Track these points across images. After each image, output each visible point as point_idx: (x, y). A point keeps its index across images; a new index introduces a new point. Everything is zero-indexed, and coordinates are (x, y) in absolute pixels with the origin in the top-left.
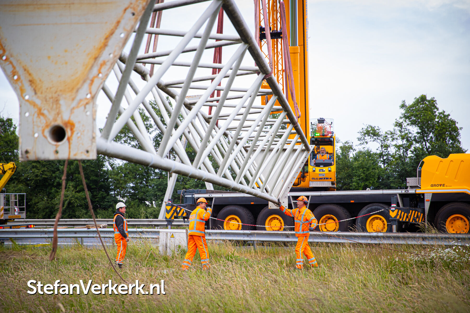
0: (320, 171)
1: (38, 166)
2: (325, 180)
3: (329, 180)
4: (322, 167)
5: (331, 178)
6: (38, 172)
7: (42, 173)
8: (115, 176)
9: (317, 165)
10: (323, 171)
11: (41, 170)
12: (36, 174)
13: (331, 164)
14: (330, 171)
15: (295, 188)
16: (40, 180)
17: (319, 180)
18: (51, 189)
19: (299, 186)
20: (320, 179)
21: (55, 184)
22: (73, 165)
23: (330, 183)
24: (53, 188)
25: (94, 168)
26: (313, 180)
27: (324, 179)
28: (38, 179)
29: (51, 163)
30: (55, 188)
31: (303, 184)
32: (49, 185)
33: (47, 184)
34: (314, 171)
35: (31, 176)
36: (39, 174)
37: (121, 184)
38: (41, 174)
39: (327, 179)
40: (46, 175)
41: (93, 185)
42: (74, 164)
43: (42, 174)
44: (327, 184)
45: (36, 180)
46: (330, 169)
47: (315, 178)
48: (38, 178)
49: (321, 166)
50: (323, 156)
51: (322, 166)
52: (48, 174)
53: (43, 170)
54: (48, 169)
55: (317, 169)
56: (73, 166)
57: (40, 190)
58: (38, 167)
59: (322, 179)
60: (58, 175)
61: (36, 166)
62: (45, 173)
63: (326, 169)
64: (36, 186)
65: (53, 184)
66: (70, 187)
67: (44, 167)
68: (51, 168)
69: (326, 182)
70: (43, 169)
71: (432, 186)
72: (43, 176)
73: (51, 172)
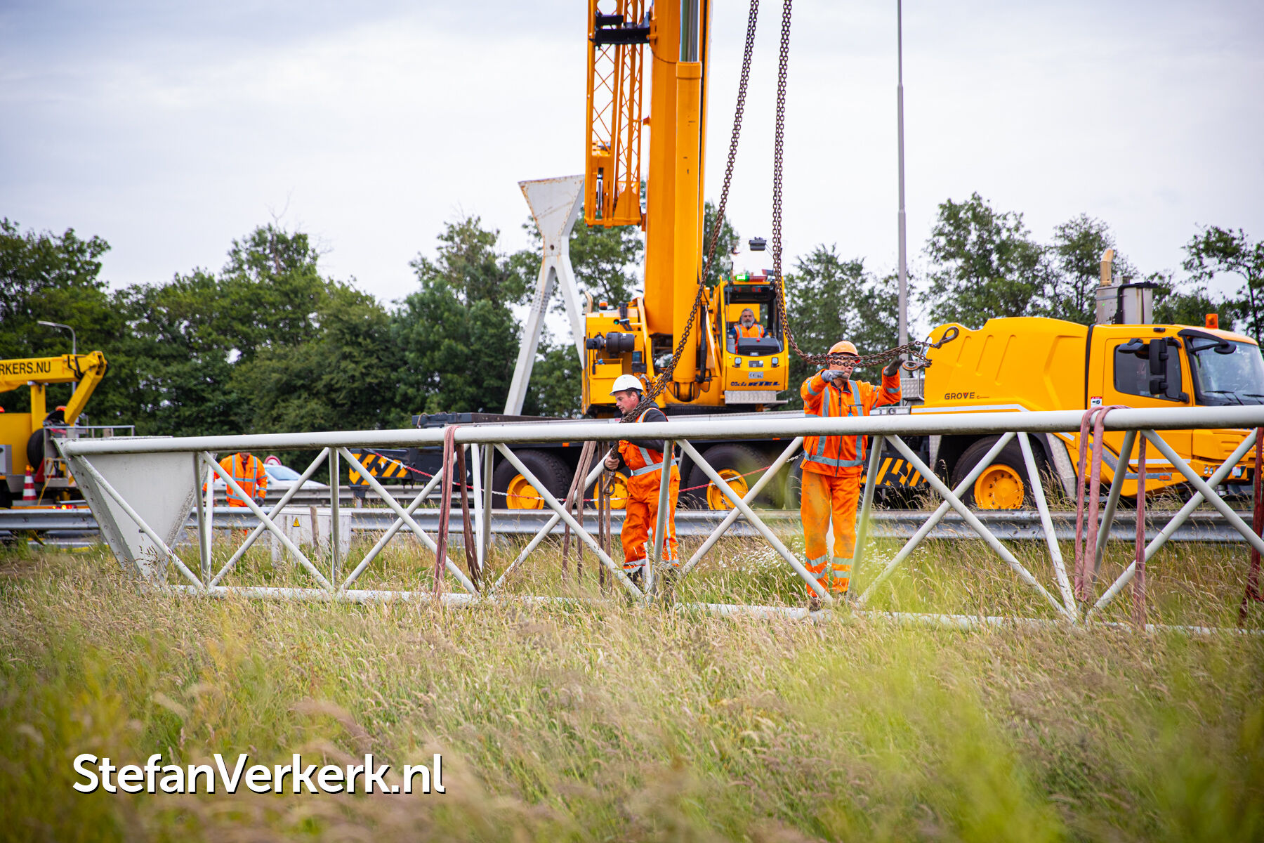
0: (751, 366)
1: (356, 354)
2: (763, 386)
3: (772, 387)
4: (754, 357)
5: (776, 383)
6: (355, 370)
7: (364, 371)
8: (544, 377)
9: (743, 350)
10: (759, 365)
11: (362, 365)
12: (350, 374)
13: (774, 350)
14: (775, 365)
15: (686, 406)
16: (361, 391)
17: (747, 387)
18: (388, 412)
19: (694, 402)
20: (750, 384)
21: (398, 399)
22: (440, 350)
23: (774, 394)
24: (393, 409)
25: (491, 356)
26: (734, 387)
27: (761, 384)
28: (356, 388)
29: (389, 345)
30: (398, 410)
31: (703, 398)
32: (384, 401)
33: (379, 399)
34: (738, 365)
35: (339, 379)
36: (357, 374)
37: (559, 397)
38: (362, 374)
39: (767, 384)
40: (376, 377)
41: (491, 401)
42: (442, 348)
43: (367, 375)
44: (768, 397)
45: (352, 390)
46: (775, 361)
47: (740, 382)
48: (356, 385)
49: (753, 354)
50: (748, 328)
51: (756, 354)
52: (382, 374)
53: (366, 364)
54: (381, 360)
55: (745, 360)
56: (440, 353)
57: (362, 414)
58: (354, 357)
59: (755, 384)
60: (403, 376)
61: (350, 353)
62: (374, 371)
63: (766, 360)
64: (354, 404)
65: (392, 399)
66: (432, 405)
67: (371, 356)
68: (388, 358)
69: (764, 393)
70: (367, 361)
71: (948, 397)
72: (368, 380)
73: (389, 369)
